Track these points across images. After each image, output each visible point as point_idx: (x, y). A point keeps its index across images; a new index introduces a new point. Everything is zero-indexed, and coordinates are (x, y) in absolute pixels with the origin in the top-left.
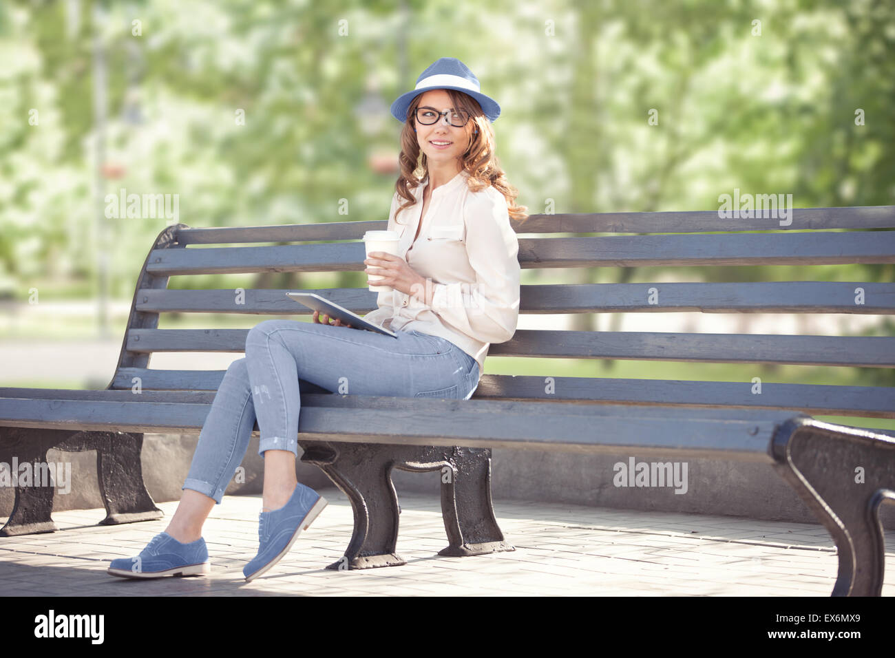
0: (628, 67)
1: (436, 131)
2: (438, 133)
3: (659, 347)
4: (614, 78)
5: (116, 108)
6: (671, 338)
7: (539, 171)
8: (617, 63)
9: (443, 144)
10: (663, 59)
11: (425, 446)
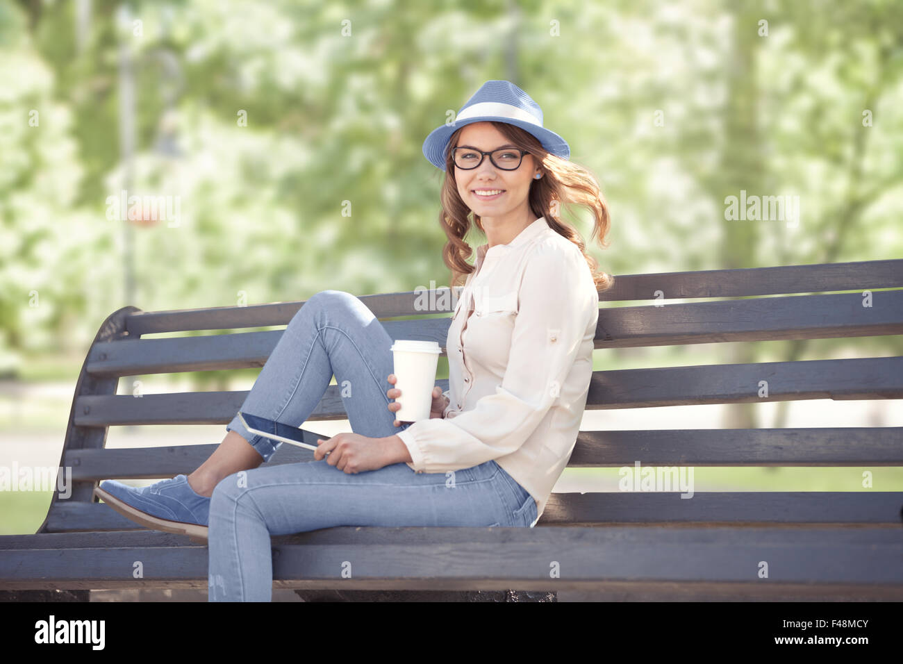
0: (798, 85)
1: (478, 177)
2: (481, 179)
3: (777, 447)
4: (780, 99)
5: (149, 137)
6: (792, 434)
7: (684, 218)
8: (784, 81)
9: (489, 193)
10: (842, 74)
11: (468, 592)
